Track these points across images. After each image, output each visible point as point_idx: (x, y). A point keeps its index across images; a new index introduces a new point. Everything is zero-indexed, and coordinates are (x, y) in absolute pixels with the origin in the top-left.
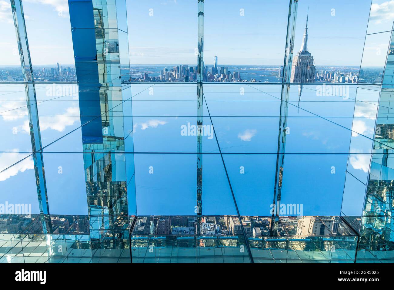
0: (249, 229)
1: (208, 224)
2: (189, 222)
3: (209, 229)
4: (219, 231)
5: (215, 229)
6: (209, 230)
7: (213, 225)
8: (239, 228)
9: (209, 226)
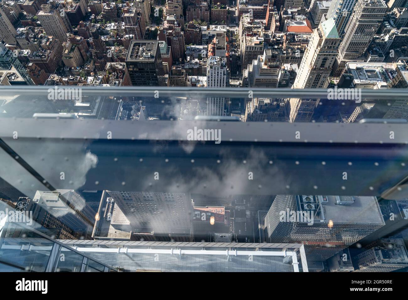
0: (262, 47)
1: (215, 57)
2: (203, 38)
3: (215, 63)
4: (225, 65)
5: (221, 63)
6: (215, 65)
7: (219, 59)
8: (250, 49)
9: (215, 59)
